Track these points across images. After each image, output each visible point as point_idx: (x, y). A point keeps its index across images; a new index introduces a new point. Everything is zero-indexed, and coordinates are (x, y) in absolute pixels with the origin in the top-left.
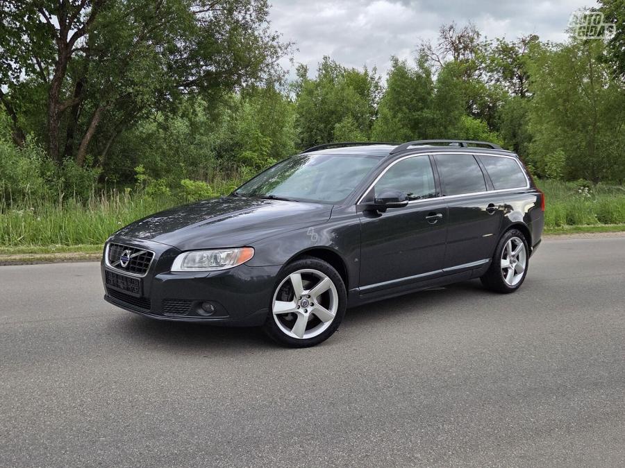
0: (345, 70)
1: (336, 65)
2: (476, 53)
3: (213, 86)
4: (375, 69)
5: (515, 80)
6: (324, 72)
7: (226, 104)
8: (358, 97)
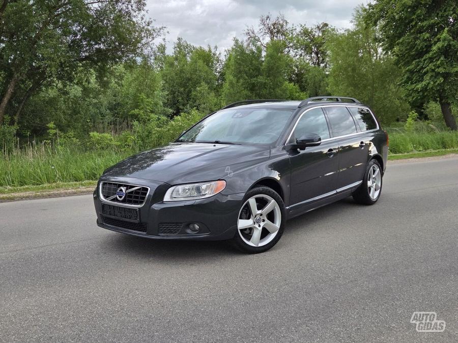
0: (194, 48)
1: (187, 45)
2: (285, 36)
3: (100, 60)
4: (216, 47)
5: (313, 55)
6: (178, 49)
7: (112, 73)
8: (206, 68)
